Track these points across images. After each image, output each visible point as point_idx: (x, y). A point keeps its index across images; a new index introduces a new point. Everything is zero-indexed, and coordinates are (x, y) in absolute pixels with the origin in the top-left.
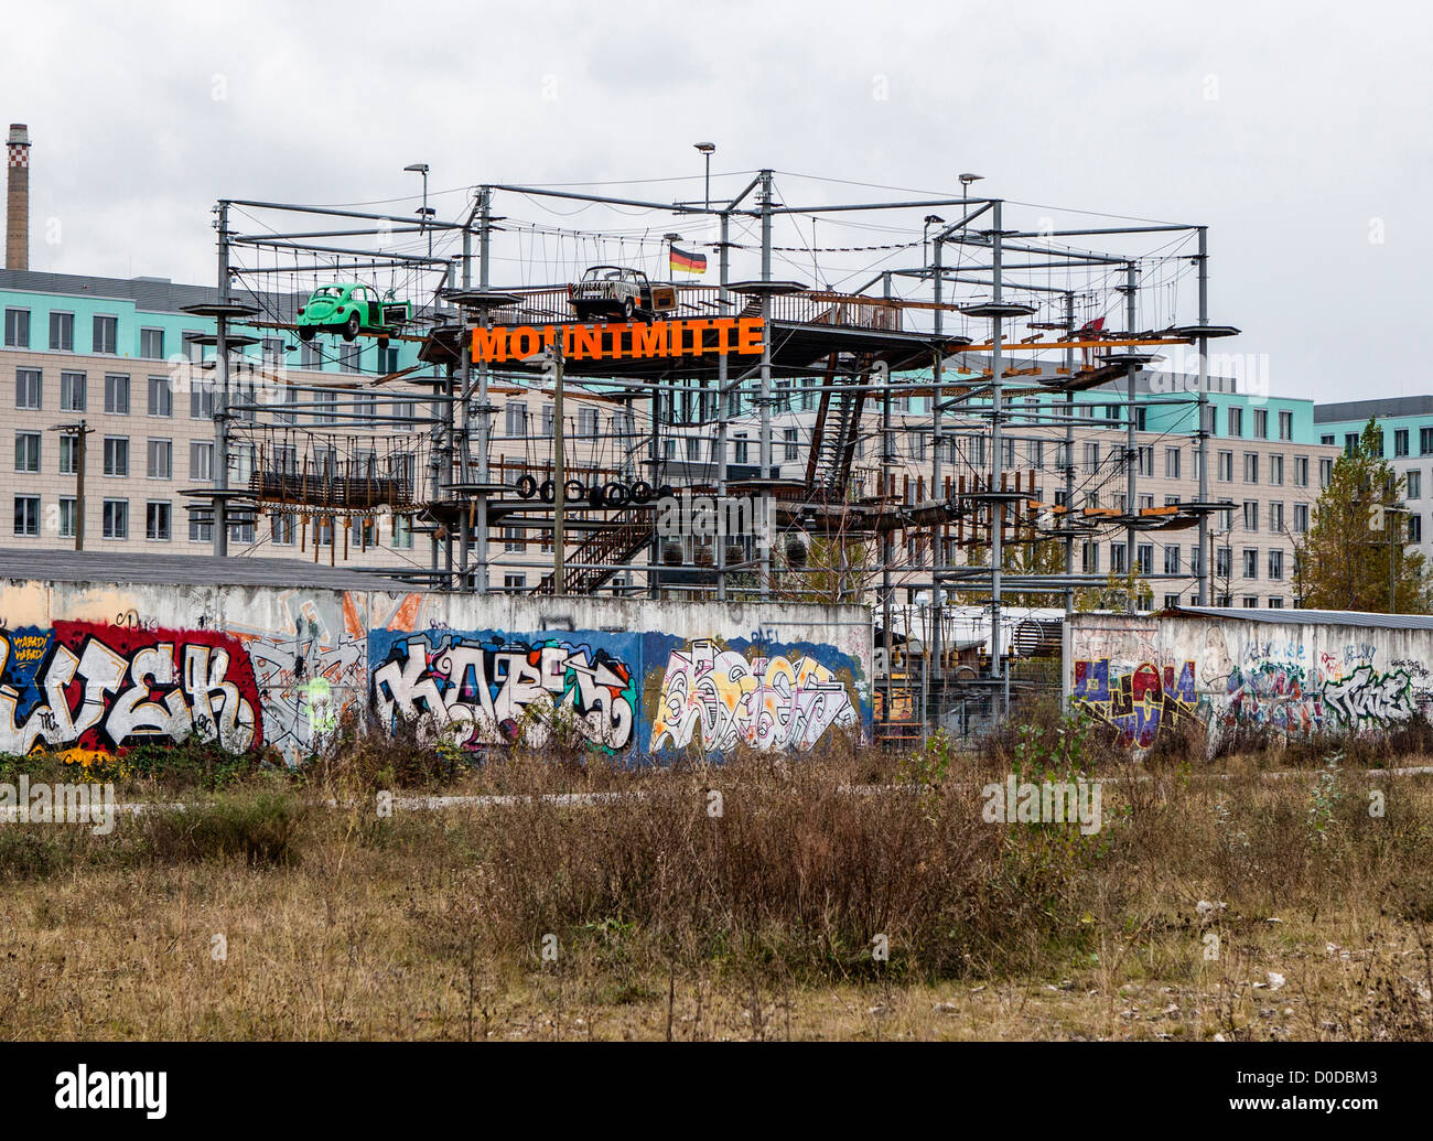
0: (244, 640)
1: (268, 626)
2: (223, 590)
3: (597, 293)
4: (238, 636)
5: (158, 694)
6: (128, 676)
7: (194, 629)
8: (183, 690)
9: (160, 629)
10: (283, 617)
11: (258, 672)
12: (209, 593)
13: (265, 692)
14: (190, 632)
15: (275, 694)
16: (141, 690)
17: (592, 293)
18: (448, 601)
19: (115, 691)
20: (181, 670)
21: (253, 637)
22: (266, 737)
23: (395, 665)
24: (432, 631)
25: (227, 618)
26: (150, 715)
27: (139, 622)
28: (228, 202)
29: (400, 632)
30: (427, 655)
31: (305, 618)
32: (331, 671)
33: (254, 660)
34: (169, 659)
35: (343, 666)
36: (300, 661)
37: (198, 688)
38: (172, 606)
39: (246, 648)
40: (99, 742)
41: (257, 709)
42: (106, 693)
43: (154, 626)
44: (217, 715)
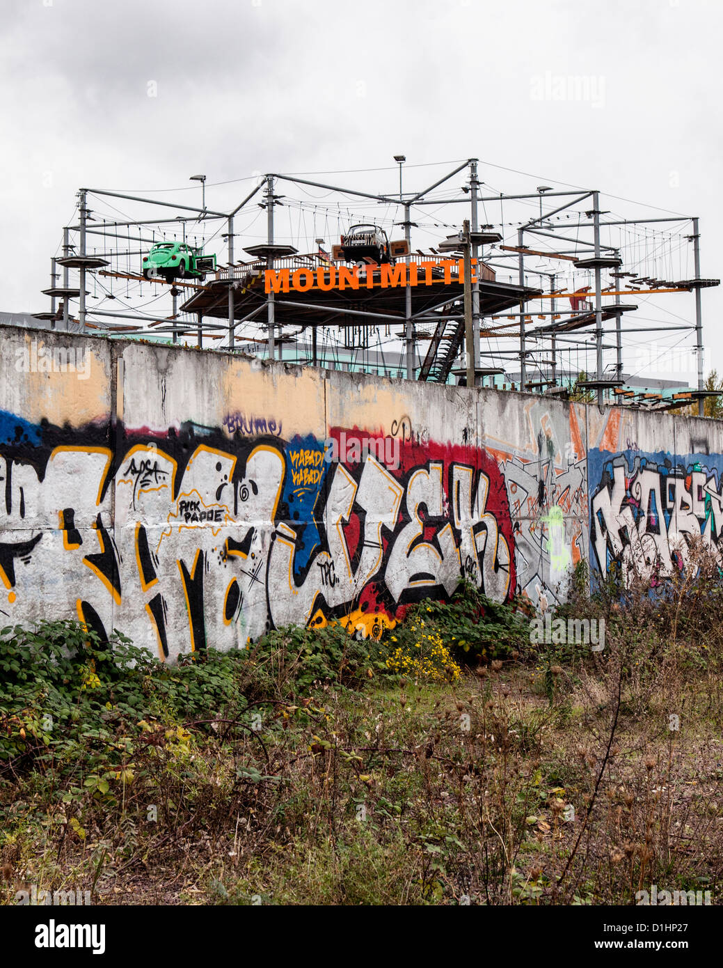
0: (501, 460)
1: (518, 443)
2: (482, 395)
3: (362, 242)
4: (495, 453)
5: (431, 530)
6: (403, 509)
7: (460, 444)
8: (453, 524)
9: (431, 443)
10: (528, 433)
11: (512, 499)
12: (470, 397)
13: (517, 525)
14: (456, 447)
15: (525, 525)
16: (415, 528)
17: (358, 242)
18: (637, 417)
19: (392, 528)
20: (450, 499)
21: (507, 456)
22: (518, 582)
23: (605, 491)
24: (628, 452)
25: (486, 431)
26: (424, 559)
27: (412, 432)
28: (86, 190)
29: (608, 452)
30: (626, 478)
31: (544, 435)
32: (563, 498)
33: (508, 484)
34: (439, 483)
35: (572, 491)
36: (542, 486)
37: (465, 522)
38: (440, 414)
39: (502, 471)
40: (378, 600)
41: (512, 545)
42: (384, 530)
43: (426, 439)
44: (481, 555)
